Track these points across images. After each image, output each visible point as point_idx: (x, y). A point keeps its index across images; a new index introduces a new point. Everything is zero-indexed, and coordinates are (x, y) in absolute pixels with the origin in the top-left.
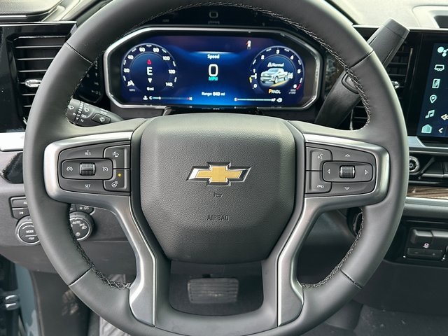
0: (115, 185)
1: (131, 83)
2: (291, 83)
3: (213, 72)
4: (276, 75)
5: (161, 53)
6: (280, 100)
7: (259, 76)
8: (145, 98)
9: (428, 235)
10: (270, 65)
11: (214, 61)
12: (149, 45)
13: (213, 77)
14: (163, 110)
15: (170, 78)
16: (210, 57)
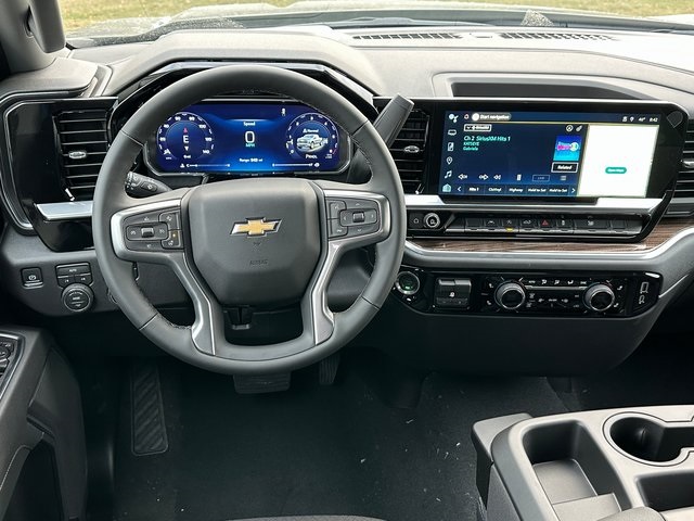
0: (171, 244)
1: (167, 151)
2: (326, 149)
3: (250, 138)
4: (312, 141)
5: (197, 121)
6: (317, 165)
7: (295, 142)
8: (183, 166)
9: (452, 284)
10: (305, 131)
11: (250, 128)
12: (185, 114)
13: (250, 144)
14: (202, 178)
15: (206, 146)
16: (246, 124)
